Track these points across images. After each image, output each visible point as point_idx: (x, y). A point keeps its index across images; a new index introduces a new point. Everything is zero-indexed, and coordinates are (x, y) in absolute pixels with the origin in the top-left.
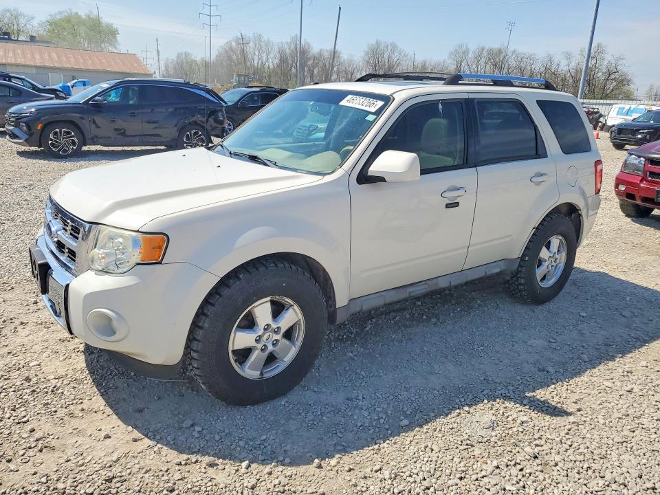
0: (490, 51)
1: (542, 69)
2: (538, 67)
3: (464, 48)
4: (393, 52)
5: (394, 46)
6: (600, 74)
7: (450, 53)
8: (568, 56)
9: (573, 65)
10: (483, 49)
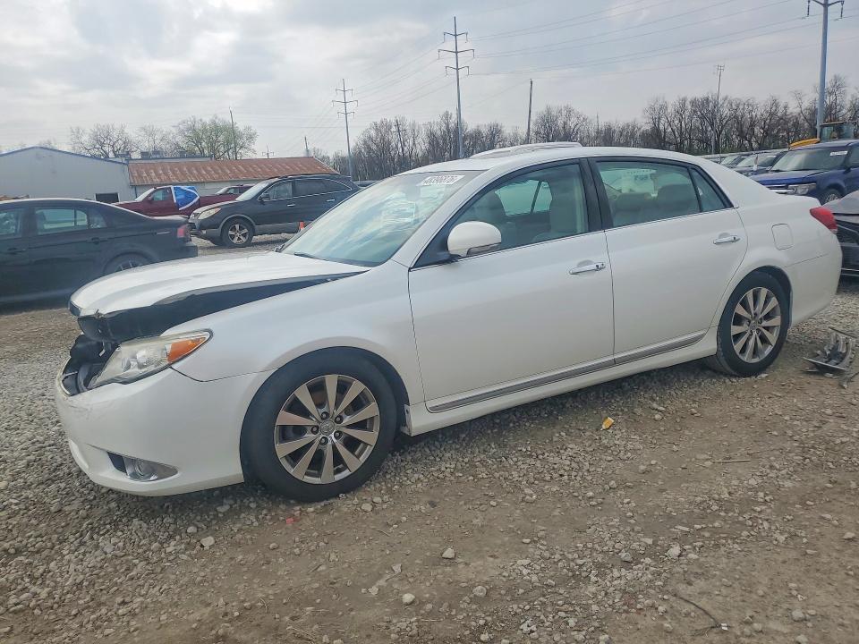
0: (693, 103)
1: (766, 115)
2: (759, 112)
3: (661, 102)
4: (569, 117)
5: (569, 111)
6: (844, 111)
7: (644, 111)
8: (798, 96)
9: (806, 104)
10: (685, 101)
